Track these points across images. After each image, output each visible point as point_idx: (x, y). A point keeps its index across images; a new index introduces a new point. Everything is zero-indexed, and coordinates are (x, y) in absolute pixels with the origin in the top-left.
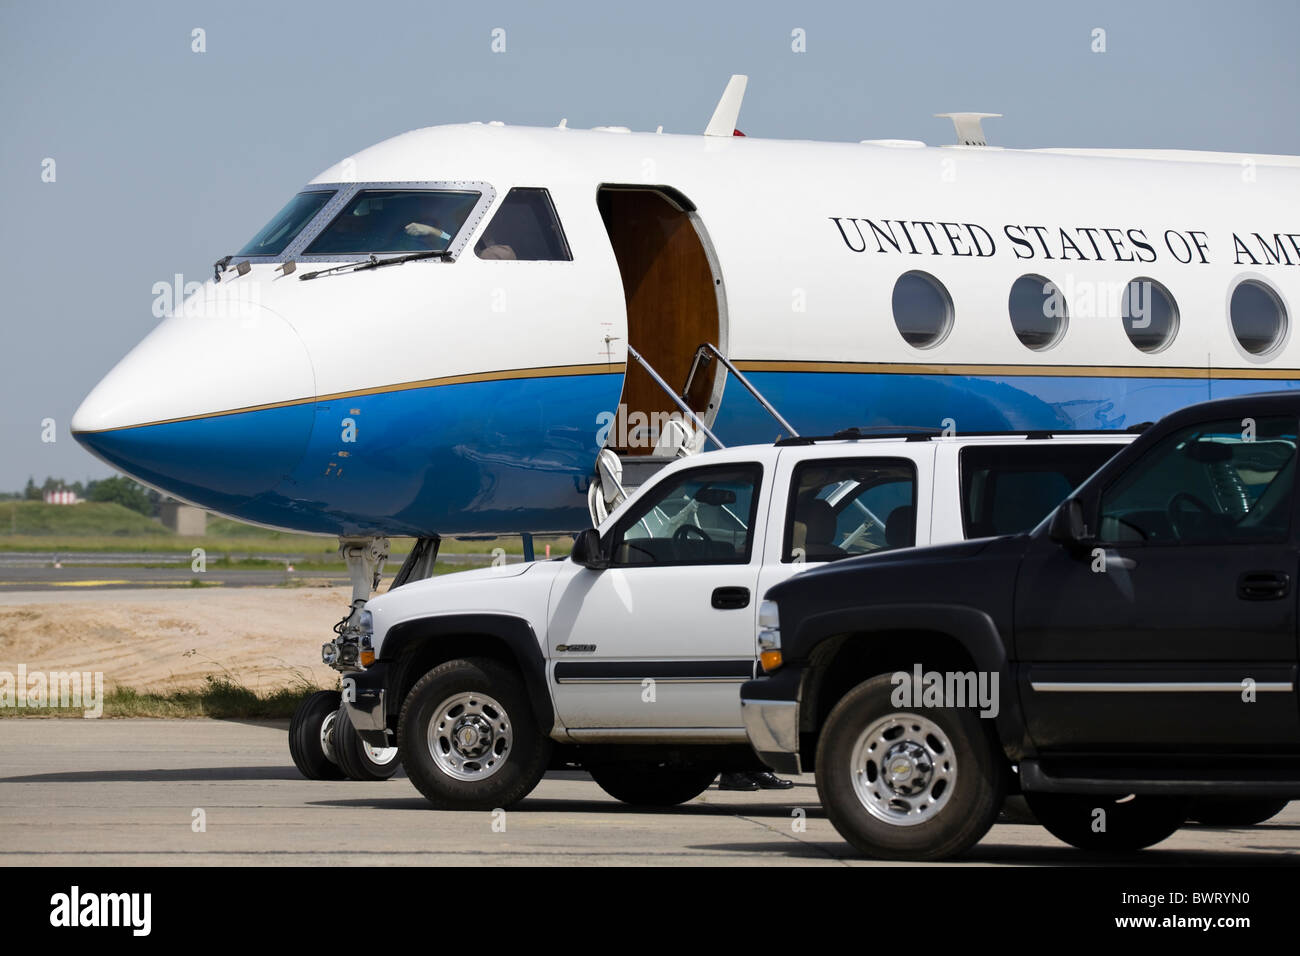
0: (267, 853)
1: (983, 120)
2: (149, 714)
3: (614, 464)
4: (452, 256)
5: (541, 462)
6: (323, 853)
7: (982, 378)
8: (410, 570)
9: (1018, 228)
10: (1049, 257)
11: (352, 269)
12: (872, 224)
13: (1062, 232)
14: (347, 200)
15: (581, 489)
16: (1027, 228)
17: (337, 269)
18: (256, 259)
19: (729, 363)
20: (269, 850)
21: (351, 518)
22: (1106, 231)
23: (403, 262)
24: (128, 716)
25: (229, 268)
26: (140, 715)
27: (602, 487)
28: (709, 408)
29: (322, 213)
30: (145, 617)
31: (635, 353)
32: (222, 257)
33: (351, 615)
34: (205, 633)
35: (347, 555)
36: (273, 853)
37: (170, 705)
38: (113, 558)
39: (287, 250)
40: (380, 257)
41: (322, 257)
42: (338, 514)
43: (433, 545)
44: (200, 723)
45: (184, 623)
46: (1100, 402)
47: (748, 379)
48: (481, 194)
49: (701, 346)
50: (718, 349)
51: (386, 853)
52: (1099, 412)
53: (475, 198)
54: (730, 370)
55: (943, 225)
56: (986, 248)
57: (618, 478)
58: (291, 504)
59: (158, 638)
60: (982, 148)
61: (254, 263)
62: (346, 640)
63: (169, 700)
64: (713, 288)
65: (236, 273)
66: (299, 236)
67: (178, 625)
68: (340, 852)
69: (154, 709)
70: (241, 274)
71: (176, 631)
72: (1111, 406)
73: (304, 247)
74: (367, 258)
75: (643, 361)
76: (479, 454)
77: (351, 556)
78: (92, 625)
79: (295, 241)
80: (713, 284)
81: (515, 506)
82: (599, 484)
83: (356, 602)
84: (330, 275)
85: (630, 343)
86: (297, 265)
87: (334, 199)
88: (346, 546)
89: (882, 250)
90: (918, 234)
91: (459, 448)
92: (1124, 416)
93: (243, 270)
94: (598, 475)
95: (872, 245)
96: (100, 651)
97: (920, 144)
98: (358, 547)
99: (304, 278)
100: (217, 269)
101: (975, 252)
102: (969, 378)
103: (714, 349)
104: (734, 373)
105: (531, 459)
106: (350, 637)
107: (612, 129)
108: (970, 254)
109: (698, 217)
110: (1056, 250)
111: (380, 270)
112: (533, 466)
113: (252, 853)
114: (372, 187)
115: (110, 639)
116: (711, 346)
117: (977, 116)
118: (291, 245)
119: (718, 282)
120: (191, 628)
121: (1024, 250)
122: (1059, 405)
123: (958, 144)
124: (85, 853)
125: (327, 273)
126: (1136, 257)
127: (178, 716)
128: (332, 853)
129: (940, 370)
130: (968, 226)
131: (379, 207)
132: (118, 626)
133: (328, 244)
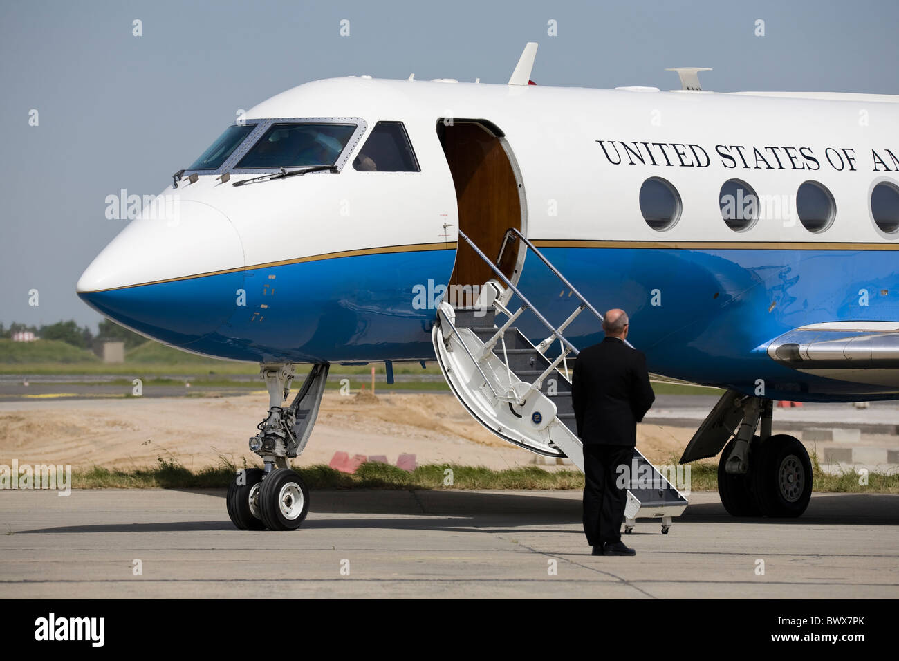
0: (232, 580)
1: (699, 72)
2: (119, 485)
3: (450, 312)
4: (338, 169)
5: (399, 311)
6: (271, 580)
7: (700, 251)
8: (309, 386)
9: (725, 147)
10: (746, 167)
11: (269, 179)
12: (625, 145)
13: (755, 150)
14: (264, 130)
15: (427, 329)
16: (731, 147)
17: (258, 178)
18: (202, 172)
19: (528, 242)
20: (234, 579)
21: (267, 351)
22: (785, 148)
23: (304, 173)
24: (104, 487)
25: (183, 178)
26: (112, 486)
27: (441, 327)
28: (514, 273)
29: (247, 140)
30: (96, 419)
31: (463, 235)
32: (177, 171)
33: (269, 418)
34: (138, 430)
35: (266, 376)
36: (236, 580)
37: (133, 479)
38: (61, 379)
39: (223, 166)
40: (288, 170)
41: (248, 170)
42: (259, 347)
43: (325, 368)
44: (153, 492)
45: (124, 423)
46: (782, 267)
47: (540, 252)
48: (357, 126)
49: (509, 230)
50: (520, 231)
51: (315, 580)
52: (781, 273)
53: (353, 129)
54: (529, 246)
55: (674, 145)
56: (704, 161)
57: (453, 321)
58: (230, 340)
59: (107, 434)
60: (698, 92)
61: (201, 175)
62: (266, 435)
63: (131, 476)
64: (517, 190)
65: (189, 181)
66: (232, 156)
67: (119, 425)
68: (282, 580)
69: (121, 482)
70: (192, 182)
71: (118, 428)
72: (789, 270)
73: (235, 163)
74: (279, 171)
75: (469, 240)
76: (357, 306)
77: (269, 377)
78: (60, 424)
79: (229, 159)
80: (516, 187)
81: (381, 341)
82: (439, 326)
83: (272, 408)
84: (254, 182)
85: (460, 228)
86: (231, 176)
87: (255, 130)
88: (265, 370)
89: (632, 163)
90: (656, 151)
91: (344, 302)
92: (798, 276)
93: (194, 180)
94: (439, 320)
95: (625, 160)
96: (66, 443)
97: (656, 89)
98: (274, 371)
99: (236, 185)
100: (175, 179)
101: (696, 164)
102: (692, 251)
103: (518, 232)
104: (532, 249)
105: (392, 309)
106: (269, 432)
107: (446, 81)
108: (692, 165)
109: (506, 141)
110: (751, 161)
111: (288, 179)
112: (394, 314)
113: (222, 580)
114: (282, 121)
115: (72, 435)
116: (516, 230)
117: (695, 70)
118: (226, 162)
119: (520, 186)
120: (128, 426)
121: (729, 162)
122: (753, 269)
123: (682, 89)
124: (107, 581)
125: (252, 181)
126: (806, 167)
127: (138, 487)
128: (277, 580)
129: (673, 246)
130: (691, 146)
131: (287, 136)
132: (78, 425)
133: (252, 161)
